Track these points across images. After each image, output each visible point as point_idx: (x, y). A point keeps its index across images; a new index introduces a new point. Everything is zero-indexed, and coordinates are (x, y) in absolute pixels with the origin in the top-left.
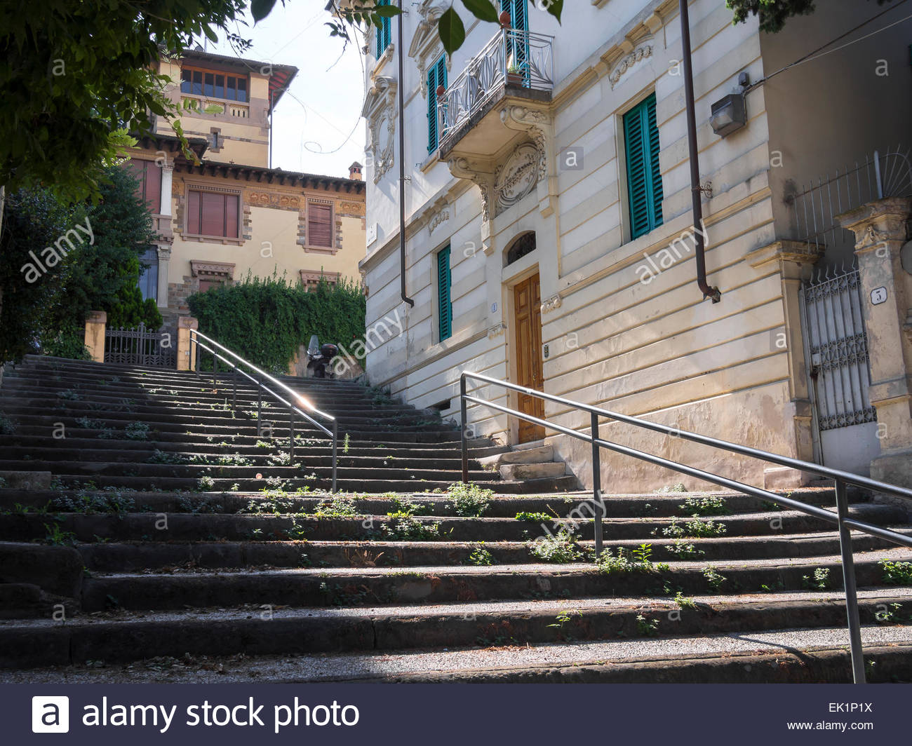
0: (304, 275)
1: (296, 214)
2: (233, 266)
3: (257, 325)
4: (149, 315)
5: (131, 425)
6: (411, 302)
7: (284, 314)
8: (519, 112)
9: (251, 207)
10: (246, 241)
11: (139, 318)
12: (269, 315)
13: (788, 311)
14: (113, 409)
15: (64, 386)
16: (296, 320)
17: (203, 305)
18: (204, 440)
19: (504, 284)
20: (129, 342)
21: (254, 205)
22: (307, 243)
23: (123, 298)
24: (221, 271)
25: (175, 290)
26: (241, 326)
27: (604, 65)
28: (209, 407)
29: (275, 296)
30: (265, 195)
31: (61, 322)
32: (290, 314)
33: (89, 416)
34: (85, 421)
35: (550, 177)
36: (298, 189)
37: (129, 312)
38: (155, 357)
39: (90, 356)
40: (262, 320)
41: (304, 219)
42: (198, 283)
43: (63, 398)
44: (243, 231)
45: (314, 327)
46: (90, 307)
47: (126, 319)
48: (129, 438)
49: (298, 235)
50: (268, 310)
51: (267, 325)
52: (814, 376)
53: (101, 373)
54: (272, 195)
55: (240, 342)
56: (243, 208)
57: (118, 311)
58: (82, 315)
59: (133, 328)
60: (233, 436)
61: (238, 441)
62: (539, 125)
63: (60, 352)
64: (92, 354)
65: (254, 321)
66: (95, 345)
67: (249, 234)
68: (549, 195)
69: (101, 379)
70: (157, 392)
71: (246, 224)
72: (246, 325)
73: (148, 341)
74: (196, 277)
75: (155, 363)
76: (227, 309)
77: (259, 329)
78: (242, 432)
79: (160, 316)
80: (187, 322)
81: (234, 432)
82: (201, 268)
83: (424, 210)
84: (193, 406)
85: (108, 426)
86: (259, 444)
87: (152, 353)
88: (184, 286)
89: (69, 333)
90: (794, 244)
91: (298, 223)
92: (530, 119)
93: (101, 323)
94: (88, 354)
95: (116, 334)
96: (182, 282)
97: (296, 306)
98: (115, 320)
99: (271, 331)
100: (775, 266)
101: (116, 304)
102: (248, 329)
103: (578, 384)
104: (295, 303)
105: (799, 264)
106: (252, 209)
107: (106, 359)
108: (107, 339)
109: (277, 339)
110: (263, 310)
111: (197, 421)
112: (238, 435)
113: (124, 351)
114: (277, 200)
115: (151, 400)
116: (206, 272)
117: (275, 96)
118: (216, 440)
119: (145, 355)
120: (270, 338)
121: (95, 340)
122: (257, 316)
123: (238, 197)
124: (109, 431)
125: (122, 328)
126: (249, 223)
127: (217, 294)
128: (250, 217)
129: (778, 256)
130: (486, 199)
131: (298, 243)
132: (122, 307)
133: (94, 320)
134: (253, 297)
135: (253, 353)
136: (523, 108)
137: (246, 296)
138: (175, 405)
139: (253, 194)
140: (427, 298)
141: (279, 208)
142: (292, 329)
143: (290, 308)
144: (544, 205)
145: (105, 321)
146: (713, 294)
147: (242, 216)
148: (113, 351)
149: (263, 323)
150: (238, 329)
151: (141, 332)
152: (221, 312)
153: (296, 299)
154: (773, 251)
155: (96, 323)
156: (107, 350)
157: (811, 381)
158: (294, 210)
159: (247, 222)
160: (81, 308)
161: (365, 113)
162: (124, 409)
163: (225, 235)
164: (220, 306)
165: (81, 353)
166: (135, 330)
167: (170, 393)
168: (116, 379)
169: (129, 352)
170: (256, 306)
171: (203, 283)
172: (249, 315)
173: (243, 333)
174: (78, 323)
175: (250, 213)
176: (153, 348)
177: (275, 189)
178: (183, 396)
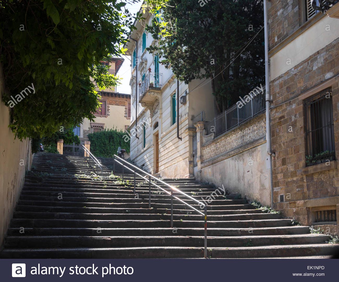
0: (127, 127)
1: (124, 107)
2: (104, 124)
3: (108, 143)
4: (76, 140)
5: (63, 168)
6: (138, 138)
7: (116, 140)
8: (153, 93)
9: (110, 105)
10: (108, 116)
11: (73, 141)
12: (112, 140)
13: (190, 143)
14: (60, 165)
15: (48, 159)
16: (120, 141)
17: (92, 137)
18: (79, 172)
19: (153, 134)
20: (70, 149)
21: (111, 105)
22: (128, 116)
23: (68, 135)
24: (100, 126)
25: (86, 132)
26: (103, 143)
27: (169, 83)
28: (83, 165)
29: (113, 134)
30: (114, 101)
31: (50, 142)
32: (118, 140)
33: (53, 166)
34: (52, 167)
35: (160, 109)
36: (125, 99)
37: (70, 139)
38: (78, 153)
39: (59, 153)
40: (110, 142)
41: (127, 109)
42: (93, 130)
43: (48, 162)
44: (107, 113)
45: (126, 144)
46: (58, 138)
47: (69, 142)
48: (62, 171)
49: (125, 114)
50: (111, 139)
51: (111, 143)
52: (193, 156)
53: (58, 157)
54: (116, 101)
55: (103, 148)
56: (107, 105)
57: (67, 139)
58: (56, 140)
59: (71, 144)
60: (86, 171)
61: (87, 172)
62: (158, 96)
63: (50, 151)
64: (59, 152)
65: (107, 142)
66: (60, 149)
67: (109, 114)
68: (160, 113)
69: (58, 158)
70: (71, 161)
71: (108, 111)
72: (105, 143)
73: (76, 148)
74: (92, 128)
75: (78, 154)
76: (99, 138)
77: (109, 144)
78: (88, 170)
79: (79, 140)
80: (87, 142)
81: (86, 170)
82: (94, 125)
83: (140, 114)
84: (80, 165)
85: (57, 168)
86: (91, 172)
87: (77, 152)
88: (89, 131)
89: (52, 146)
90: (191, 129)
91: (125, 110)
92: (156, 95)
93: (62, 143)
94: (58, 152)
95: (66, 146)
96: (88, 129)
97: (120, 138)
98: (66, 142)
99: (113, 145)
100: (188, 134)
101: (66, 137)
102: (105, 145)
103: (163, 159)
104: (120, 136)
105: (193, 133)
106: (110, 106)
107: (63, 153)
108: (64, 147)
109: (114, 147)
110: (110, 139)
111: (79, 168)
112: (87, 171)
113: (69, 151)
114: (118, 103)
115: (69, 163)
116: (96, 126)
117: (117, 69)
118: (82, 172)
119: (75, 152)
120: (112, 147)
121: (60, 148)
122: (108, 141)
123: (105, 102)
124: (57, 169)
125: (68, 144)
126: (109, 110)
127: (96, 134)
128: (109, 108)
129: (188, 131)
130: (150, 113)
131: (125, 117)
132: (68, 138)
133: (60, 142)
134: (107, 135)
135: (107, 152)
136: (154, 92)
137: (104, 134)
138: (75, 164)
139: (110, 101)
140: (141, 137)
141: (118, 105)
142: (119, 145)
143: (118, 138)
144: (159, 116)
145: (63, 142)
146: (181, 139)
147: (107, 108)
148: (65, 151)
149: (110, 143)
150: (102, 144)
151: (74, 145)
152: (97, 139)
153: (120, 135)
154: (187, 130)
155: (60, 143)
156: (64, 151)
157: (193, 157)
158: (124, 106)
159: (108, 110)
160: (56, 138)
161: (130, 84)
162: (62, 165)
163: (101, 114)
164: (97, 138)
165: (56, 151)
166: (72, 145)
167: (75, 162)
168: (62, 158)
169: (70, 151)
170: (108, 137)
171: (94, 130)
172: (106, 140)
173: (104, 146)
174: (55, 143)
175: (109, 107)
176: (77, 150)
177: (117, 99)
178: (78, 163)
